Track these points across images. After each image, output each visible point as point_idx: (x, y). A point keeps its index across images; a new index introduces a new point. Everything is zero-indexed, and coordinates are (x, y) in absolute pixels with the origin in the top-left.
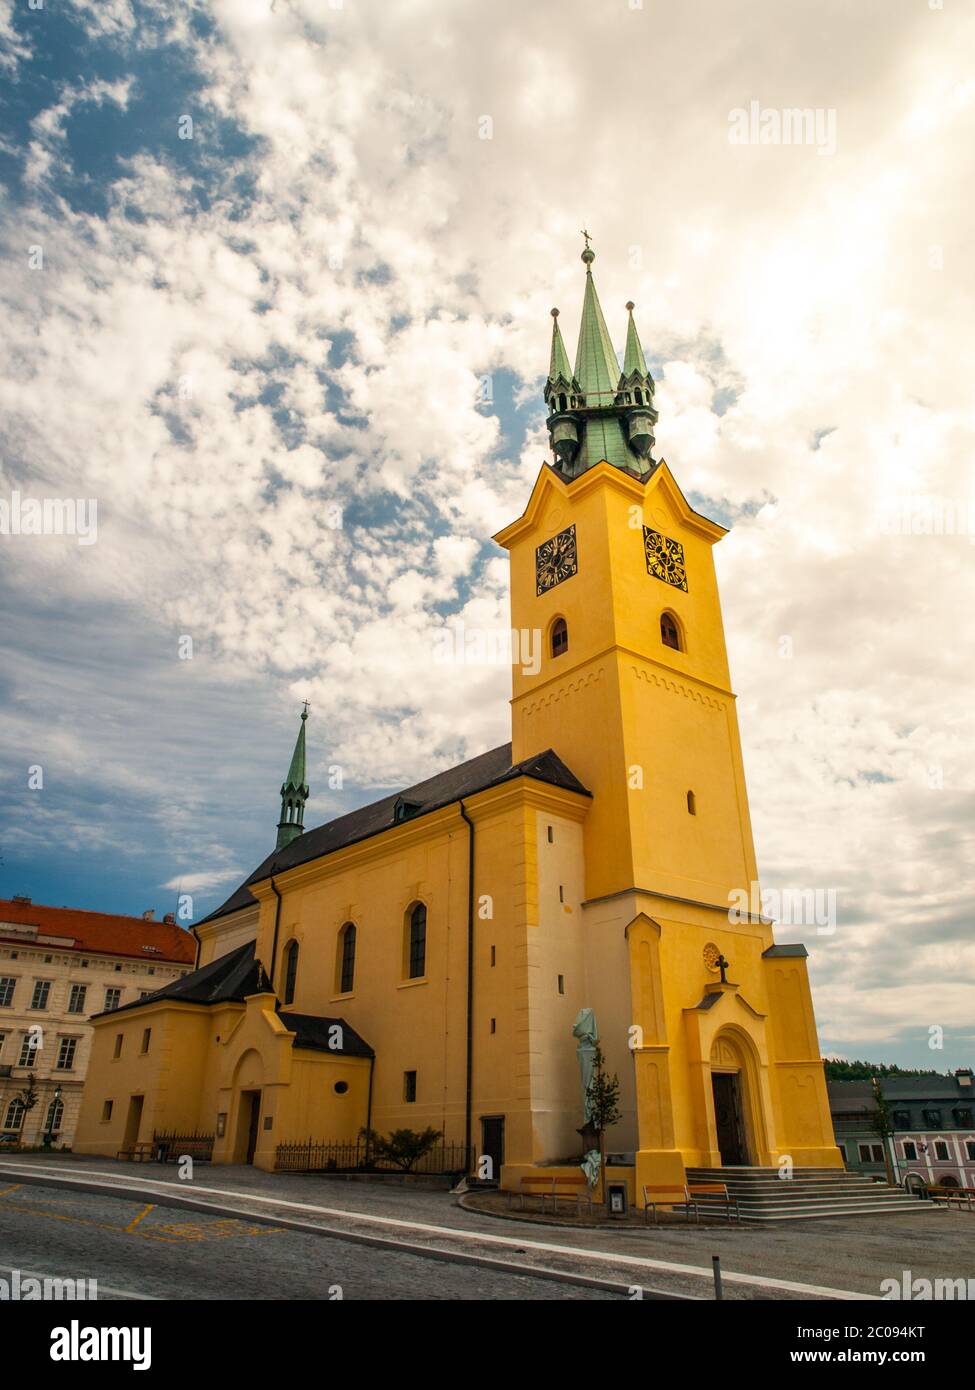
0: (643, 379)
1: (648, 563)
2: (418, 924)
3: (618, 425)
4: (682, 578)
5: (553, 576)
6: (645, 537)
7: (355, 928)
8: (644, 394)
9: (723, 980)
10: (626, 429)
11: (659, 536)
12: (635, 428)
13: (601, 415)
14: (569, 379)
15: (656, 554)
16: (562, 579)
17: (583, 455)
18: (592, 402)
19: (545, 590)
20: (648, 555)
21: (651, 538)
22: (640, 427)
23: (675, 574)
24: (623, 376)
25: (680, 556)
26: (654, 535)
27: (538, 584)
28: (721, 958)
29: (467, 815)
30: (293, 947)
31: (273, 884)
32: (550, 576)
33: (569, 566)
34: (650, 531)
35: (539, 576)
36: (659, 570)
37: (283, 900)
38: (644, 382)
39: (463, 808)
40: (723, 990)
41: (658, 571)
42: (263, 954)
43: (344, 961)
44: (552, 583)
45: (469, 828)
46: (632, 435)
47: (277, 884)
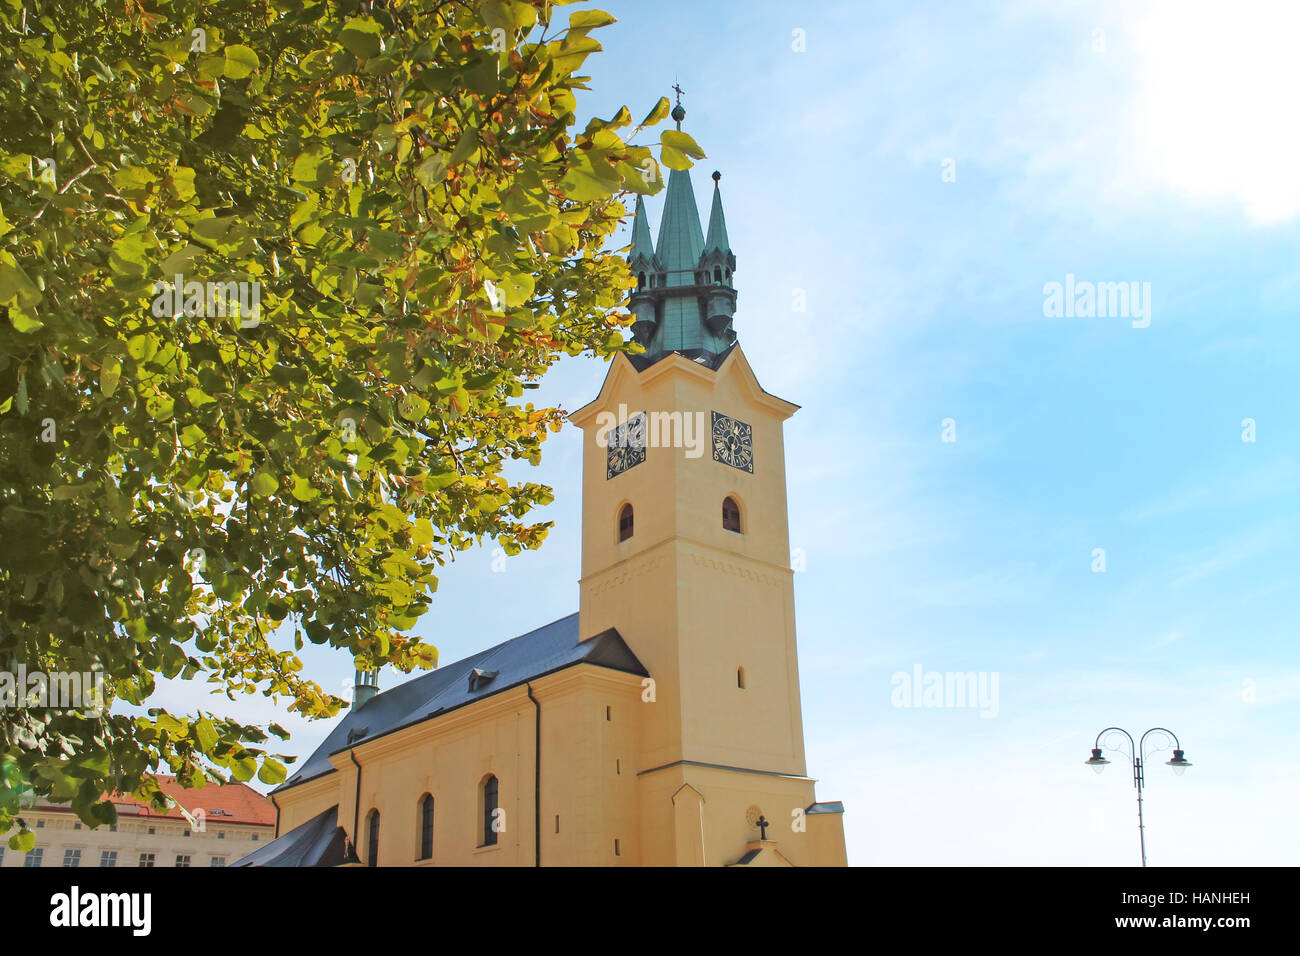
0: (723, 257)
1: (714, 449)
2: (491, 794)
3: (696, 304)
4: (749, 459)
5: (623, 462)
6: (713, 423)
7: (432, 798)
8: (723, 273)
9: (763, 837)
10: (704, 307)
11: (727, 420)
12: (712, 307)
13: (680, 293)
14: (648, 256)
15: (724, 439)
16: (630, 465)
17: (659, 336)
18: (672, 282)
19: (614, 474)
20: (715, 442)
21: (720, 423)
22: (718, 308)
23: (741, 456)
24: (704, 254)
25: (748, 437)
26: (723, 420)
27: (609, 468)
28: (762, 818)
29: (533, 695)
30: (374, 816)
31: (353, 755)
32: (620, 462)
33: (638, 453)
34: (719, 416)
35: (610, 460)
36: (725, 454)
37: (363, 770)
38: (724, 261)
39: (530, 690)
40: (762, 846)
41: (723, 457)
42: (345, 820)
43: (424, 828)
44: (622, 468)
45: (535, 707)
46: (710, 316)
47: (356, 756)
